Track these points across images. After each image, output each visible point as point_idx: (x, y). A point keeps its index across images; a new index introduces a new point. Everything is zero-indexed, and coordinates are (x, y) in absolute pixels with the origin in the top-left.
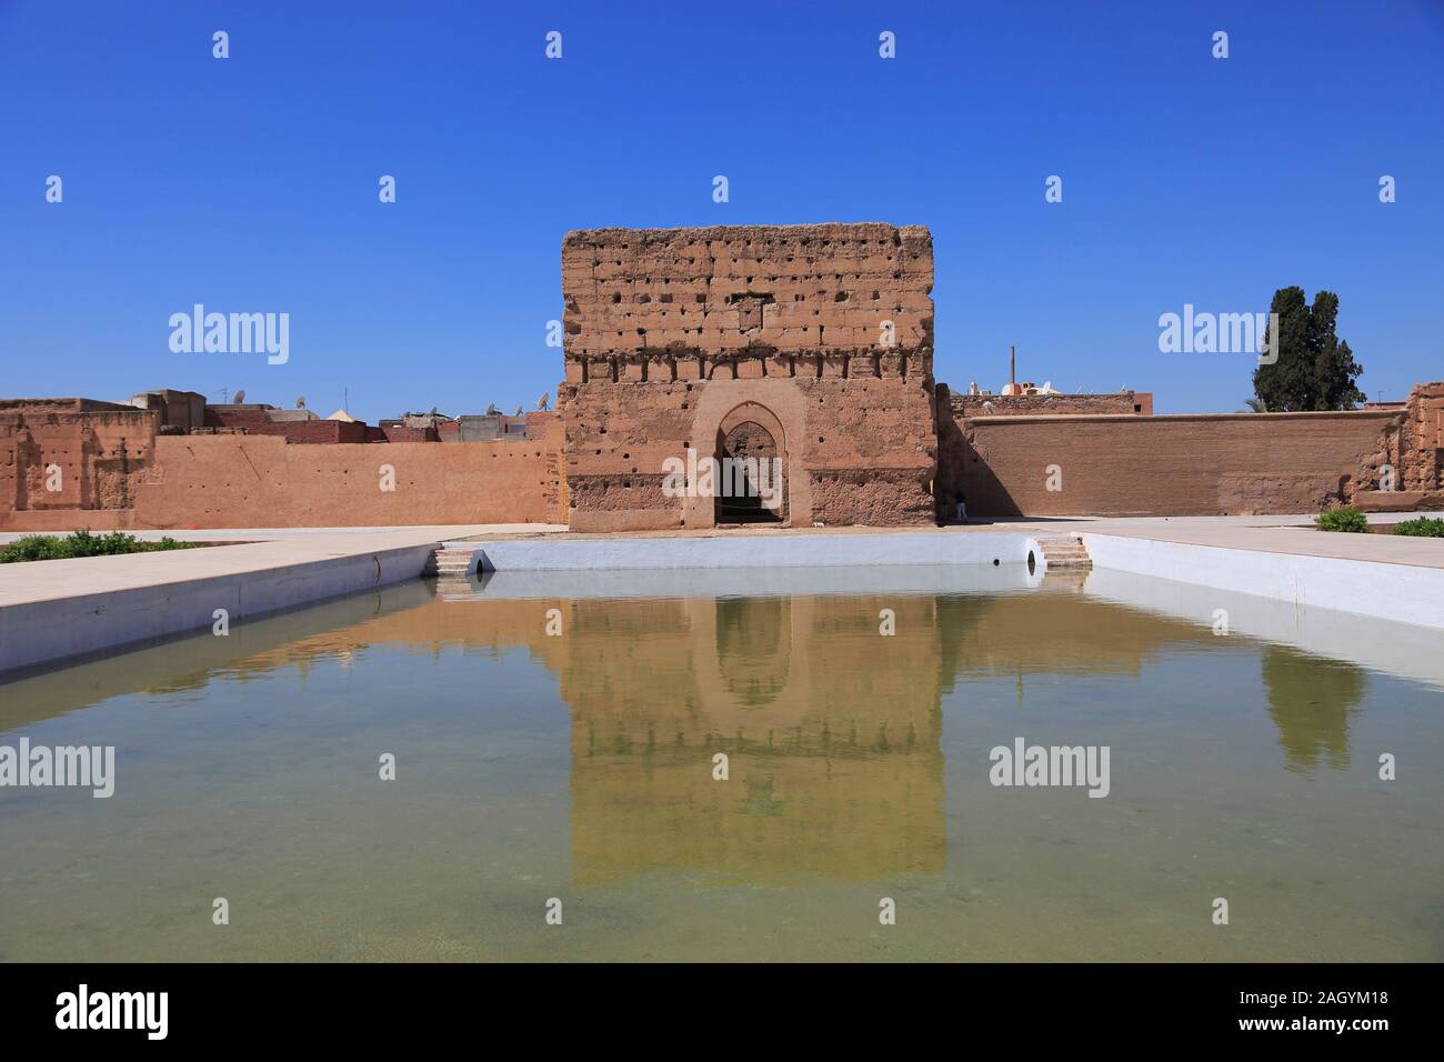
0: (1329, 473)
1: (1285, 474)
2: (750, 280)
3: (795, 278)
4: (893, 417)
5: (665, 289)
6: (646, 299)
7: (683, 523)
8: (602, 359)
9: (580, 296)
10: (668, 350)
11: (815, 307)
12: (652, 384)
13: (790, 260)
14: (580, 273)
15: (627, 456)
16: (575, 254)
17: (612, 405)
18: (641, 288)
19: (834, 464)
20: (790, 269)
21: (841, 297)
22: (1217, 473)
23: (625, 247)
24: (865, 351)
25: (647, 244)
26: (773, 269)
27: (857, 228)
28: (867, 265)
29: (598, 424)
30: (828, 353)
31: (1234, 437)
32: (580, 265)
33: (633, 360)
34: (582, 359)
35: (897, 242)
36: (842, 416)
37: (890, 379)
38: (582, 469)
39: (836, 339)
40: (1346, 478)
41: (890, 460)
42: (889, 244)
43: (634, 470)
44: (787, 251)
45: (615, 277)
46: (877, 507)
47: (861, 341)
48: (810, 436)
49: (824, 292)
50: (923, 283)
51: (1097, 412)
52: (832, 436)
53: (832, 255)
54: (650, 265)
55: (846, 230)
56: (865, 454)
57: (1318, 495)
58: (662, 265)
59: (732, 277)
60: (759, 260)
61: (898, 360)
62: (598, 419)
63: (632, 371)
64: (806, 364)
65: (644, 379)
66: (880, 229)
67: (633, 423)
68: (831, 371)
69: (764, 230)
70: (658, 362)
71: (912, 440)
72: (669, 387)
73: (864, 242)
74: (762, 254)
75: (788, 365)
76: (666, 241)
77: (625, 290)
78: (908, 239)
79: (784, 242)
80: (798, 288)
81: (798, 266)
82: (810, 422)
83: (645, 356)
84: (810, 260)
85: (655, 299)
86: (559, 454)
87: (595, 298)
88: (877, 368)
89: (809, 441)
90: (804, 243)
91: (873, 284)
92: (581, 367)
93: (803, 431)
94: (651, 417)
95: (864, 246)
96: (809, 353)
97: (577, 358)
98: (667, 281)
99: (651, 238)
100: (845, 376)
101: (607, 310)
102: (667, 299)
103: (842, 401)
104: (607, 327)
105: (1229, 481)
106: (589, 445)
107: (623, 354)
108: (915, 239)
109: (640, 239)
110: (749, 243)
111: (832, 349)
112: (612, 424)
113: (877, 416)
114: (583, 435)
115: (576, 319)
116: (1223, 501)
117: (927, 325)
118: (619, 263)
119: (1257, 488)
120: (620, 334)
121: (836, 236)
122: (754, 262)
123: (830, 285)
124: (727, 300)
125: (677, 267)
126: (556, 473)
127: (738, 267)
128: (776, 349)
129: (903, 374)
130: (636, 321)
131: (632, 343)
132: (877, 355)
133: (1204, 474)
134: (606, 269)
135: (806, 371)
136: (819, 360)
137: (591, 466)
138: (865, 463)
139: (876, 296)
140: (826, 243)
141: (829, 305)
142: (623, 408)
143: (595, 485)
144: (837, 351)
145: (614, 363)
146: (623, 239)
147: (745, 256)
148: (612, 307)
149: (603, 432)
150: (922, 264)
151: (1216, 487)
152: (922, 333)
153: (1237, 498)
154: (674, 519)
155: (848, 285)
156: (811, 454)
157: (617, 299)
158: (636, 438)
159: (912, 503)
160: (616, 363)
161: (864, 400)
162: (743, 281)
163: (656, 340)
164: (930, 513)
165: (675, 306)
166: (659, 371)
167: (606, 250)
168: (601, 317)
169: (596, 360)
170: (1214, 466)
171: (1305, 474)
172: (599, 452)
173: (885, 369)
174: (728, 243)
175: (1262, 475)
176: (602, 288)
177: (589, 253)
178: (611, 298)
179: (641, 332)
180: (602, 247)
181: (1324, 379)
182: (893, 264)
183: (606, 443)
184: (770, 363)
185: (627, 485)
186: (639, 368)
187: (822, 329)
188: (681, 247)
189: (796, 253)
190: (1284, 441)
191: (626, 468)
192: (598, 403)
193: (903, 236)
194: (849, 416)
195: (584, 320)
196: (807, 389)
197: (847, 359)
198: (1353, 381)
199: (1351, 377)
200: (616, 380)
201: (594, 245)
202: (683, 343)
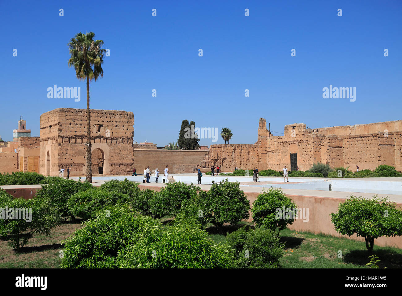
0: (195, 164)
1: (187, 164)
2: (98, 121)
3: (107, 122)
4: (126, 152)
5: (81, 122)
6: (77, 124)
7: (83, 174)
8: (66, 137)
9: (62, 123)
10: (81, 136)
11: (111, 128)
12: (78, 144)
13: (106, 118)
14: (63, 118)
15: (72, 159)
16: (61, 113)
17: (69, 148)
18: (76, 122)
19: (115, 162)
20: (107, 119)
21: (116, 126)
22: (173, 164)
23: (72, 112)
24: (121, 138)
25: (77, 112)
26: (103, 119)
27: (120, 112)
28: (122, 120)
29: (66, 152)
30: (114, 138)
31: (177, 156)
32: (63, 116)
33: (73, 138)
34: (62, 137)
35: (127, 115)
36: (116, 152)
37: (125, 144)
38: (62, 162)
39: (116, 135)
40: (198, 165)
41: (125, 161)
42: (126, 115)
43: (73, 163)
44: (106, 116)
45: (70, 119)
46: (122, 171)
47: (120, 136)
48: (110, 156)
49: (113, 125)
50: (132, 124)
51: (149, 149)
52: (114, 156)
53: (115, 117)
54: (78, 117)
55: (117, 112)
56: (120, 160)
57: (193, 169)
58: (80, 117)
59: (95, 121)
60: (100, 117)
61: (127, 140)
62: (66, 151)
63: (73, 140)
64: (109, 140)
65: (76, 142)
66: (124, 112)
67: (74, 152)
68: (114, 141)
69: (102, 111)
70: (79, 139)
71: (129, 157)
72: (81, 144)
73: (121, 115)
74: (101, 116)
75: (105, 140)
76: (81, 112)
77: (72, 122)
78: (130, 114)
79: (105, 114)
80: (108, 124)
81: (108, 119)
82: (110, 153)
83: (76, 137)
84: (110, 118)
85: (79, 125)
86: (28, 157)
87: (66, 124)
88: (123, 142)
89: (109, 157)
90: (109, 114)
91: (123, 124)
92: (62, 139)
93: (108, 155)
94: (77, 151)
95: (121, 116)
96: (110, 138)
97: (61, 137)
98: (81, 121)
99: (78, 111)
100: (117, 143)
101: (68, 126)
102: (81, 125)
103: (116, 148)
104: (68, 130)
105: (175, 166)
106: (63, 157)
107: (72, 136)
108: (131, 115)
109: (76, 111)
110: (98, 113)
111: (114, 137)
112: (69, 152)
113: (122, 152)
114: (62, 154)
115: (61, 128)
116: (174, 170)
117: (133, 133)
118: (71, 116)
119: (181, 167)
120: (71, 132)
121: (116, 113)
122: (99, 118)
123: (115, 124)
124: (94, 126)
125: (83, 118)
126: (27, 162)
127: (96, 118)
128: (103, 137)
129: (128, 143)
130: (74, 129)
131: (73, 134)
132: (123, 139)
133: (171, 164)
134: (68, 117)
135: (109, 141)
136: (112, 139)
137: (64, 162)
138: (120, 162)
139: (123, 126)
140: (114, 114)
141: (114, 128)
142: (71, 149)
143: (65, 166)
144: (115, 138)
145: (69, 138)
146: (72, 111)
147: (98, 116)
148: (69, 126)
149: (67, 154)
150: (132, 120)
151: (173, 167)
152: (132, 135)
153: (177, 170)
154: (81, 174)
155: (118, 124)
156: (110, 160)
157: (70, 124)
158: (74, 155)
159: (129, 170)
160: (70, 138)
161: (121, 148)
162: (97, 121)
163: (79, 134)
164: (132, 172)
165: (83, 126)
166: (79, 140)
167: (68, 113)
168: (67, 128)
169: (66, 138)
170: (173, 162)
171: (190, 164)
172: (66, 158)
173: (125, 142)
174: (94, 113)
175: (182, 164)
176: (67, 121)
177: (64, 113)
178: (69, 124)
179: (75, 132)
180: (67, 112)
181: (193, 142)
182: (127, 120)
183: (67, 156)
184: (102, 140)
185: (71, 166)
186: (75, 139)
187: (113, 133)
188: (84, 113)
189: (108, 116)
190: (186, 157)
191: (71, 162)
192: (66, 147)
193: (129, 114)
194: (117, 152)
195: (63, 128)
196: (109, 145)
197: (117, 139)
198: (198, 143)
199: (198, 142)
200: (69, 142)
201: (66, 111)
202: (84, 135)
